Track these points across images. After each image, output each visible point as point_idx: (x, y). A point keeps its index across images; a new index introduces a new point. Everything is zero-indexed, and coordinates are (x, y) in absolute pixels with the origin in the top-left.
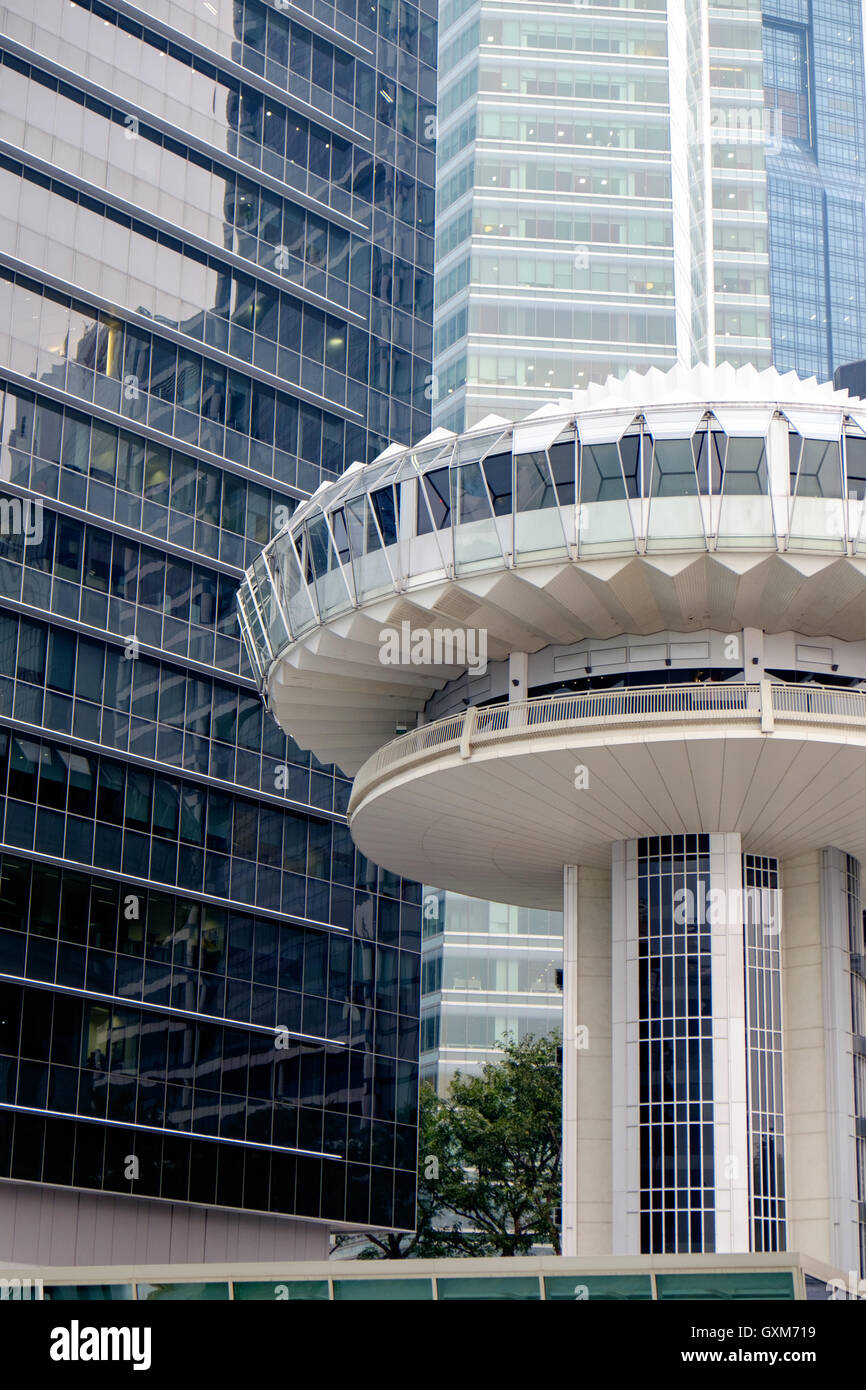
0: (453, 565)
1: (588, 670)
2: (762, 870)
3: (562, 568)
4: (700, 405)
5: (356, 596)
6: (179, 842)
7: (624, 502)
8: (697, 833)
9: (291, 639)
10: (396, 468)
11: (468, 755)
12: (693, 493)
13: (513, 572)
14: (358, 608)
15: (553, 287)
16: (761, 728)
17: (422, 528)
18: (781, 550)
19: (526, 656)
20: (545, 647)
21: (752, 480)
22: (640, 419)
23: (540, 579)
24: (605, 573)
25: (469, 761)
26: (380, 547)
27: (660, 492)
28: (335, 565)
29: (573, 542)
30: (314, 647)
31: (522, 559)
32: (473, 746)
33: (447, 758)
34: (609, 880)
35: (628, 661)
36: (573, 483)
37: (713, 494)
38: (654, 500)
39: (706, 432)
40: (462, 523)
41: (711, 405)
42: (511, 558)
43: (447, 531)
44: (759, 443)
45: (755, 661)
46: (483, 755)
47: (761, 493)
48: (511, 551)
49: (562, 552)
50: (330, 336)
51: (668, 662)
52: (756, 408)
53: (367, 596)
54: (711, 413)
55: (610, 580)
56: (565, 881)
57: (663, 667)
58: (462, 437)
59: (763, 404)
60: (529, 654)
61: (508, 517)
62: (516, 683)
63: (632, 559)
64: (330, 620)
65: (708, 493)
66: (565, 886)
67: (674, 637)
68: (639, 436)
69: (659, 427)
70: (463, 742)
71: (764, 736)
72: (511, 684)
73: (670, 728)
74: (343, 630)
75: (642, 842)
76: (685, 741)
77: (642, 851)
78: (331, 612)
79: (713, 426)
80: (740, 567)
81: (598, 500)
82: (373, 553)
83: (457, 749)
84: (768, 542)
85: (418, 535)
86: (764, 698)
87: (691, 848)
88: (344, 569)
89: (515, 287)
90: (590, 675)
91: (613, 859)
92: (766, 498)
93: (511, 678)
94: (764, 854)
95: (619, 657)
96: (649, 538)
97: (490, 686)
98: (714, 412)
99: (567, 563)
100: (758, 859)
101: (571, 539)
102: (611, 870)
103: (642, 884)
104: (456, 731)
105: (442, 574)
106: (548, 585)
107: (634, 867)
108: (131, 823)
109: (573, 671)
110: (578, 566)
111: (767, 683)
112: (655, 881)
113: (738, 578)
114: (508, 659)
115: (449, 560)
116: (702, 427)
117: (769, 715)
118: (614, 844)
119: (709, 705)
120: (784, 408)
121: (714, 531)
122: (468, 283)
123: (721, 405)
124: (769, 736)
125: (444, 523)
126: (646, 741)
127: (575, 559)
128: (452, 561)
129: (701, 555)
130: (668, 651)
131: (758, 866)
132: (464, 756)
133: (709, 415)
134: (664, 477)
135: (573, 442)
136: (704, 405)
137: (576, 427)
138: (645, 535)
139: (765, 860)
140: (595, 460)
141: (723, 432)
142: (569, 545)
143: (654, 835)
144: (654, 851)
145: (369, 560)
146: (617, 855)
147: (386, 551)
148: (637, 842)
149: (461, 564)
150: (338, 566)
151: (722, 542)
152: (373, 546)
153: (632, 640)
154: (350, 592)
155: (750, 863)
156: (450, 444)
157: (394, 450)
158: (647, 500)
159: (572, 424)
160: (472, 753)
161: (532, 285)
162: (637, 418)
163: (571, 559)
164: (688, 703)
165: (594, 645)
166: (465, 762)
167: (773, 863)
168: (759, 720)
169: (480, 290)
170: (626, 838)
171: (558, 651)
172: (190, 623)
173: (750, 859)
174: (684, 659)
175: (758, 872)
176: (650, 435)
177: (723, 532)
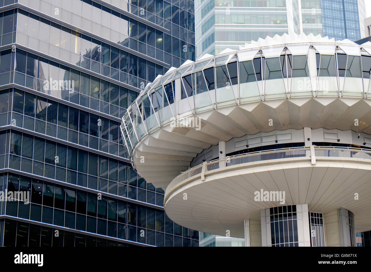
0: (195, 109)
1: (247, 146)
2: (317, 218)
3: (234, 108)
4: (282, 45)
5: (161, 123)
6: (107, 220)
7: (255, 82)
8: (292, 205)
9: (138, 141)
10: (173, 76)
11: (204, 179)
12: (281, 78)
13: (216, 110)
14: (161, 127)
15: (244, 23)
16: (311, 164)
17: (183, 97)
18: (315, 96)
19: (225, 142)
20: (231, 139)
21: (303, 72)
22: (260, 52)
23: (226, 113)
24: (250, 109)
25: (205, 182)
26: (168, 105)
27: (269, 78)
28: (153, 113)
29: (238, 98)
30: (147, 143)
31: (219, 105)
32: (206, 176)
33: (197, 181)
34: (260, 225)
35: (262, 142)
36: (237, 77)
37: (288, 77)
38: (266, 81)
39: (285, 55)
40: (197, 94)
41: (286, 45)
42: (215, 105)
43: (192, 97)
44: (305, 57)
45: (309, 139)
46: (209, 179)
47: (307, 76)
48: (215, 103)
49: (234, 102)
50: (158, 38)
51: (276, 141)
52: (303, 45)
53: (164, 123)
54: (287, 48)
55: (252, 111)
56: (245, 226)
57: (275, 143)
58: (196, 63)
59: (306, 44)
60: (226, 142)
61: (214, 90)
62: (221, 152)
63: (259, 103)
64: (152, 133)
65: (287, 77)
66: (245, 227)
67: (278, 132)
68: (260, 58)
69: (267, 54)
70: (202, 174)
71: (312, 166)
72: (220, 153)
73: (278, 165)
74: (157, 136)
75: (271, 209)
76: (283, 169)
77: (271, 213)
78: (152, 130)
79: (288, 52)
80: (300, 103)
81: (247, 82)
82: (165, 107)
83: (200, 177)
84: (310, 94)
85: (182, 99)
86: (312, 153)
87: (290, 211)
88: (156, 114)
89: (231, 24)
90: (248, 148)
91: (261, 216)
92: (308, 78)
93: (220, 151)
94: (317, 211)
95: (258, 141)
96: (265, 95)
97: (212, 154)
98: (288, 47)
99: (236, 106)
100: (315, 214)
101: (237, 97)
102: (260, 221)
103: (272, 225)
104: (199, 171)
105: (191, 113)
106: (229, 114)
107: (269, 218)
108: (89, 213)
109: (242, 147)
110: (240, 106)
111: (313, 147)
112: (277, 223)
113: (299, 108)
114: (218, 144)
115: (193, 107)
116: (283, 53)
117: (314, 159)
118: (261, 211)
119: (292, 156)
120: (313, 44)
121: (289, 91)
122: (214, 24)
123: (290, 45)
124: (314, 166)
125: (191, 94)
126: (269, 170)
127: (239, 104)
128: (194, 108)
129: (285, 100)
130: (276, 138)
131: (315, 216)
132: (203, 180)
133: (286, 48)
134: (271, 73)
135: (236, 62)
136: (284, 45)
137: (237, 56)
138: (264, 94)
139: (318, 214)
140: (245, 67)
141: (291, 55)
142: (236, 99)
143: (276, 206)
144: (276, 212)
145: (164, 110)
146: (262, 215)
147: (170, 106)
148: (269, 209)
149: (197, 109)
150: (154, 113)
151: (292, 95)
152: (166, 105)
153: (263, 134)
154: (158, 122)
155: (312, 215)
156: (192, 65)
157: (172, 69)
158: (264, 81)
159: (235, 55)
160: (205, 178)
161: (237, 24)
162: (259, 51)
163: (237, 104)
164: (283, 155)
165: (249, 137)
166: (203, 182)
167: (321, 215)
168: (310, 160)
169: (218, 26)
170: (265, 208)
171: (236, 140)
172: (109, 141)
173: (312, 214)
174: (283, 140)
175: (315, 219)
176: (264, 57)
177: (292, 91)
